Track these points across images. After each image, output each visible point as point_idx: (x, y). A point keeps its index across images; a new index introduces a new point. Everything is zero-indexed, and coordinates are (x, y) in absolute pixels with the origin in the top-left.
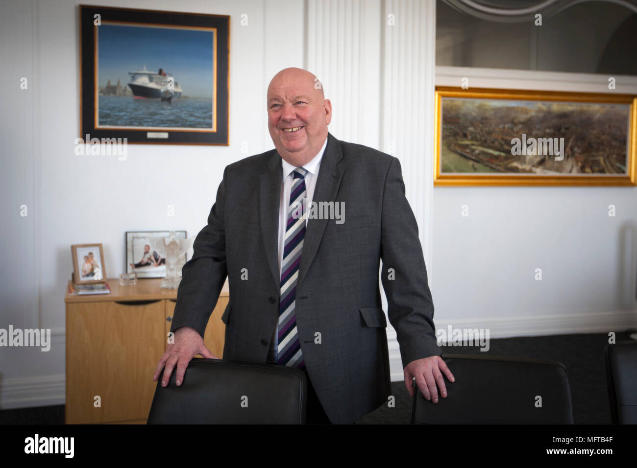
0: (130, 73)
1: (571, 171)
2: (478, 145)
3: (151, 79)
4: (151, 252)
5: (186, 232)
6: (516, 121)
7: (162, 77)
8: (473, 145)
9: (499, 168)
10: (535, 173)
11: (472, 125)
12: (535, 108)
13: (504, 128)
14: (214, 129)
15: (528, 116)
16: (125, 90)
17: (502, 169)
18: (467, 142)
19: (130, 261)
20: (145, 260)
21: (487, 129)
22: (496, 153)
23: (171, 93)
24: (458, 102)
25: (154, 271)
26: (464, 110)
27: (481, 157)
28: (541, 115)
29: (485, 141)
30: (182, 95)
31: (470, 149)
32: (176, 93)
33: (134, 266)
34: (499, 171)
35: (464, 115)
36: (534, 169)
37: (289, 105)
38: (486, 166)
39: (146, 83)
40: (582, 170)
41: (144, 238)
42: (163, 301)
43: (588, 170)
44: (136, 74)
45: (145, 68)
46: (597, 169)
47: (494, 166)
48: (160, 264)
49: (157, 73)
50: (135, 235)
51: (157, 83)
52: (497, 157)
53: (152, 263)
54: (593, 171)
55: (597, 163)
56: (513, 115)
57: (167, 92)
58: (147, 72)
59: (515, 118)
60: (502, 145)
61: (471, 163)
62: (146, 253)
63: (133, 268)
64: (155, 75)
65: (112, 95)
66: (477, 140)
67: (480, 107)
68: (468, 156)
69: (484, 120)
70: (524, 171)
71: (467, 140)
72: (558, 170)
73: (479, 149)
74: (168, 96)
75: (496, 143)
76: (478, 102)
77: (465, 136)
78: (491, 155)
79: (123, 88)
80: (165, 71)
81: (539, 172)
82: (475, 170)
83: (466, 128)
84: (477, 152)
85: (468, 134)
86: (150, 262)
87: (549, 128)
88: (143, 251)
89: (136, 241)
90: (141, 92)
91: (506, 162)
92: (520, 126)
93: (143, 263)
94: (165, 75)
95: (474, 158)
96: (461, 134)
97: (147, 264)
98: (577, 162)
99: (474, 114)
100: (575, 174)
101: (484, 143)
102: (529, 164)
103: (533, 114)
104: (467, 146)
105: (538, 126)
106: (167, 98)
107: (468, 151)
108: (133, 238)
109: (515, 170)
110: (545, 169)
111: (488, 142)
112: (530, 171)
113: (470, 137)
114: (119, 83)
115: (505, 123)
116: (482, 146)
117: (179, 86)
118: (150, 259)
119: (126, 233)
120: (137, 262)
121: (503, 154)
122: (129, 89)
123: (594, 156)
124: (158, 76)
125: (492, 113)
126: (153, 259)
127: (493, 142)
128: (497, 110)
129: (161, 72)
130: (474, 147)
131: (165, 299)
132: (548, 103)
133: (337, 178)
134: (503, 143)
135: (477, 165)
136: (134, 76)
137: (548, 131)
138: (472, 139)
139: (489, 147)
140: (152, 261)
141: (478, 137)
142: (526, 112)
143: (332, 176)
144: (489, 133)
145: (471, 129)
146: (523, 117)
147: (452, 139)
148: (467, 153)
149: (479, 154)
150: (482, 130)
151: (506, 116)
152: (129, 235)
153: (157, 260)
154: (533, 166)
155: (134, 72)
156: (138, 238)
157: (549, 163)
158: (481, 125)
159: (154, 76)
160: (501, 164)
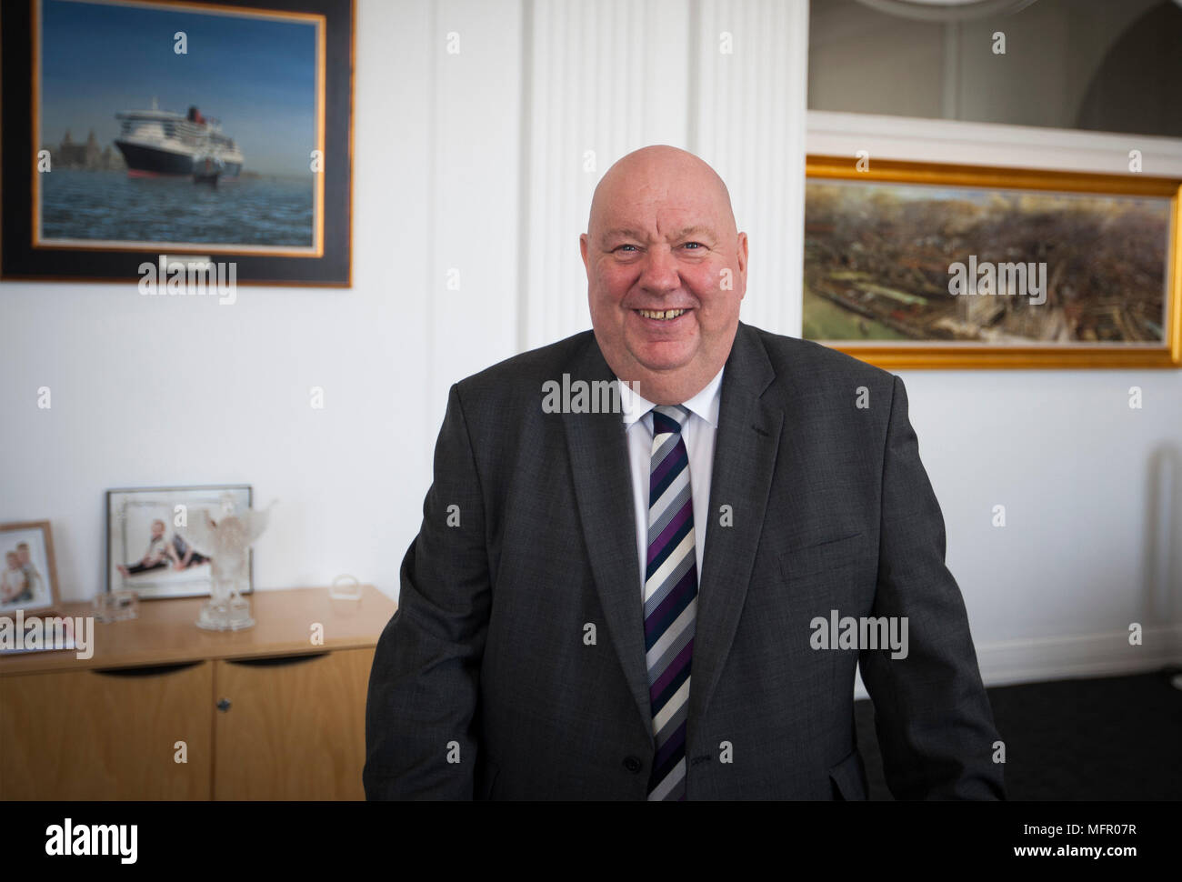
0: (119, 117)
1: (1056, 338)
2: (873, 282)
3: (170, 131)
4: (168, 537)
5: (250, 488)
6: (948, 230)
7: (194, 126)
8: (861, 281)
9: (913, 330)
10: (985, 340)
11: (860, 237)
12: (986, 203)
13: (924, 245)
14: (317, 250)
15: (973, 221)
16: (107, 156)
17: (919, 332)
18: (848, 275)
19: (117, 560)
20: (155, 557)
21: (889, 247)
22: (908, 299)
23: (218, 165)
24: (832, 188)
25: (174, 582)
26: (843, 206)
27: (878, 307)
28: (998, 218)
29: (886, 274)
30: (244, 168)
31: (856, 290)
32: (228, 164)
33: (126, 572)
34: (913, 337)
35: (844, 217)
36: (984, 333)
37: (663, 250)
38: (888, 326)
39: (159, 142)
40: (1079, 334)
41: (153, 504)
42: (209, 665)
43: (1089, 334)
44: (134, 118)
45: (155, 105)
46: (1106, 332)
47: (903, 326)
48: (189, 565)
49: (184, 116)
50: (130, 497)
51: (184, 141)
52: (910, 308)
53: (171, 564)
54: (1099, 338)
55: (1106, 319)
56: (942, 217)
57: (208, 162)
58: (161, 114)
59: (946, 224)
60: (919, 281)
61: (856, 320)
62: (157, 538)
63: (124, 577)
64: (180, 121)
65: (75, 166)
66: (869, 271)
67: (876, 200)
68: (853, 304)
69: (884, 228)
70: (964, 337)
71: (851, 270)
72: (1031, 335)
73: (873, 290)
74: (210, 171)
75: (909, 278)
76: (872, 189)
77: (845, 261)
78: (898, 304)
79: (103, 150)
80: (202, 112)
81: (994, 339)
82: (865, 335)
83: (846, 244)
84: (869, 296)
85: (851, 256)
86: (164, 559)
87: (1014, 245)
88: (149, 535)
89: (131, 510)
90: (145, 160)
91: (928, 318)
92: (956, 242)
93: (149, 564)
94: (203, 122)
95: (862, 308)
96: (837, 258)
97: (159, 566)
98: (1068, 318)
99: (864, 215)
100: (1064, 342)
101: (883, 278)
102: (974, 321)
103: (983, 215)
104: (847, 284)
105: (993, 242)
106: (209, 177)
107: (850, 293)
108: (125, 506)
109: (946, 335)
110: (1006, 331)
111: (893, 275)
112: (976, 338)
113: (854, 265)
114: (91, 137)
115: (927, 235)
116: (880, 283)
117: (237, 148)
118: (165, 553)
119: (108, 495)
120: (134, 560)
121: (921, 301)
122: (117, 155)
123: (1100, 306)
124: (186, 124)
125: (900, 212)
126: (172, 552)
127: (902, 276)
128: (910, 207)
129: (193, 115)
130: (863, 286)
131: (215, 660)
132: (1013, 194)
133: (767, 435)
134: (921, 276)
135: (868, 325)
136: (130, 122)
137: (1011, 252)
138: (859, 269)
139: (893, 286)
140: (171, 558)
141: (872, 264)
142: (969, 211)
143: (753, 427)
144: (894, 256)
145: (858, 247)
146: (961, 223)
147: (817, 267)
148: (851, 298)
149: (873, 301)
150: (879, 250)
151: (929, 221)
152: (115, 499)
153: (181, 555)
154: (983, 326)
155: (128, 112)
156: (136, 504)
157: (1013, 320)
158: (877, 239)
159: (177, 124)
160: (919, 321)
